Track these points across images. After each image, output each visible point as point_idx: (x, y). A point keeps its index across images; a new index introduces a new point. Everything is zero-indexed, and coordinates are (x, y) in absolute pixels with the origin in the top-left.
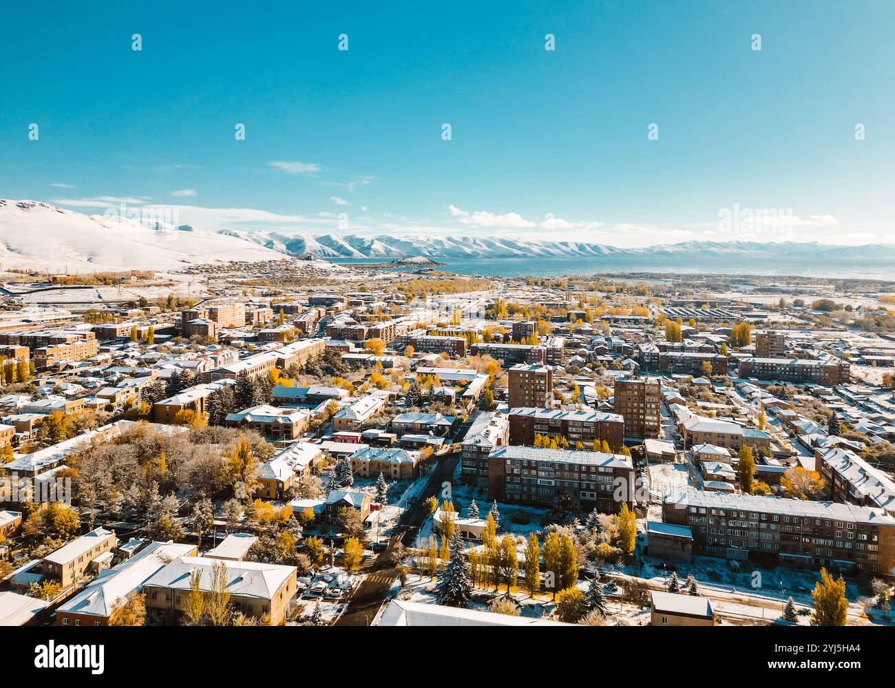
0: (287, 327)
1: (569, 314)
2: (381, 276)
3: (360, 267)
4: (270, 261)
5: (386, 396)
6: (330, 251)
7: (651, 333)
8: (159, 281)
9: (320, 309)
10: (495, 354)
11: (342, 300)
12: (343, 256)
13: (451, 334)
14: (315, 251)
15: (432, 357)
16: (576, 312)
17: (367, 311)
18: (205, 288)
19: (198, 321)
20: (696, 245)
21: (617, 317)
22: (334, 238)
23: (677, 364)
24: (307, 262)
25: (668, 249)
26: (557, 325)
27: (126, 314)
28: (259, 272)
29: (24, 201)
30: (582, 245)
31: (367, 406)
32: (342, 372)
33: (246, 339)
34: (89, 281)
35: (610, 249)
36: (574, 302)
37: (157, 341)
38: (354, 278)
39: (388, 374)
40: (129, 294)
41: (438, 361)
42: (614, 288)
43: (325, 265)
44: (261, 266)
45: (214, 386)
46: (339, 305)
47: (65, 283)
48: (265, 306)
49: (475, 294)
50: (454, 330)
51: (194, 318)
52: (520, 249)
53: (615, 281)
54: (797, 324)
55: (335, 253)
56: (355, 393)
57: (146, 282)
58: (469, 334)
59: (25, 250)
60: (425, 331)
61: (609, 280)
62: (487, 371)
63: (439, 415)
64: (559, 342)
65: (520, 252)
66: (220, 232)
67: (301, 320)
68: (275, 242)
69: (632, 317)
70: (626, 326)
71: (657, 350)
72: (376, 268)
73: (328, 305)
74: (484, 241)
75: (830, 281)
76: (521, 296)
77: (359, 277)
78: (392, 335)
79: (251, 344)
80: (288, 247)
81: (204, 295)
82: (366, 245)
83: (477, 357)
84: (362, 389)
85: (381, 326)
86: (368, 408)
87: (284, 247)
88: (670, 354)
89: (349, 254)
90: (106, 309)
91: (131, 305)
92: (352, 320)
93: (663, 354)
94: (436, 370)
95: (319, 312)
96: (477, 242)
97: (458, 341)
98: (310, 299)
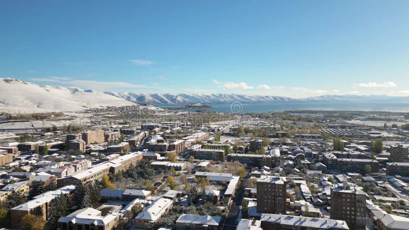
0: (124, 144)
1: (277, 134)
2: (180, 113)
3: (170, 109)
4: (127, 106)
5: (175, 195)
6: (157, 101)
7: (323, 144)
8: (66, 117)
9: (146, 132)
10: (242, 160)
11: (158, 127)
12: (163, 104)
13: (215, 147)
14: (150, 101)
15: (205, 164)
16: (281, 132)
17: (171, 132)
18: (89, 121)
19: (75, 141)
20: (329, 96)
21: (303, 135)
22: (159, 95)
23: (349, 166)
24: (145, 107)
25: (316, 99)
26: (272, 140)
27: (44, 135)
28: (121, 112)
29: (8, 78)
30: (275, 97)
31: (160, 207)
32: (150, 175)
33: (100, 151)
34: (28, 118)
35: (289, 99)
36: (278, 126)
37: (50, 153)
38: (167, 114)
39: (178, 175)
40: (48, 124)
41: (208, 166)
42: (296, 119)
43: (153, 108)
44: (122, 109)
45: (58, 192)
46: (157, 129)
47: (16, 119)
48: (117, 131)
49: (226, 122)
50: (217, 145)
51: (73, 139)
52: (246, 99)
53: (295, 114)
54: (400, 138)
55: (160, 102)
56: (155, 191)
57: (59, 118)
58: (226, 148)
59: (7, 102)
60: (201, 146)
61: (292, 114)
62: (237, 174)
63: (209, 217)
64: (277, 152)
65: (247, 101)
66: (105, 93)
67: (133, 139)
68: (131, 97)
69: (311, 135)
70: (308, 140)
71: (335, 157)
72: (178, 109)
73: (150, 129)
74: (229, 96)
75: (401, 114)
76: (250, 123)
77: (170, 114)
78: (183, 148)
79: (103, 155)
80: (138, 99)
81: (88, 124)
82: (174, 98)
83: (231, 163)
84: (161, 189)
85: (177, 142)
86: (161, 209)
87: (135, 100)
88: (345, 159)
89: (165, 102)
90: (35, 132)
91: (48, 130)
92: (162, 138)
93: (340, 159)
94: (207, 174)
95: (145, 133)
96: (226, 96)
97: (220, 152)
98: (142, 126)
